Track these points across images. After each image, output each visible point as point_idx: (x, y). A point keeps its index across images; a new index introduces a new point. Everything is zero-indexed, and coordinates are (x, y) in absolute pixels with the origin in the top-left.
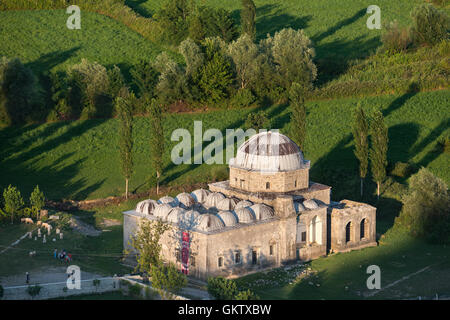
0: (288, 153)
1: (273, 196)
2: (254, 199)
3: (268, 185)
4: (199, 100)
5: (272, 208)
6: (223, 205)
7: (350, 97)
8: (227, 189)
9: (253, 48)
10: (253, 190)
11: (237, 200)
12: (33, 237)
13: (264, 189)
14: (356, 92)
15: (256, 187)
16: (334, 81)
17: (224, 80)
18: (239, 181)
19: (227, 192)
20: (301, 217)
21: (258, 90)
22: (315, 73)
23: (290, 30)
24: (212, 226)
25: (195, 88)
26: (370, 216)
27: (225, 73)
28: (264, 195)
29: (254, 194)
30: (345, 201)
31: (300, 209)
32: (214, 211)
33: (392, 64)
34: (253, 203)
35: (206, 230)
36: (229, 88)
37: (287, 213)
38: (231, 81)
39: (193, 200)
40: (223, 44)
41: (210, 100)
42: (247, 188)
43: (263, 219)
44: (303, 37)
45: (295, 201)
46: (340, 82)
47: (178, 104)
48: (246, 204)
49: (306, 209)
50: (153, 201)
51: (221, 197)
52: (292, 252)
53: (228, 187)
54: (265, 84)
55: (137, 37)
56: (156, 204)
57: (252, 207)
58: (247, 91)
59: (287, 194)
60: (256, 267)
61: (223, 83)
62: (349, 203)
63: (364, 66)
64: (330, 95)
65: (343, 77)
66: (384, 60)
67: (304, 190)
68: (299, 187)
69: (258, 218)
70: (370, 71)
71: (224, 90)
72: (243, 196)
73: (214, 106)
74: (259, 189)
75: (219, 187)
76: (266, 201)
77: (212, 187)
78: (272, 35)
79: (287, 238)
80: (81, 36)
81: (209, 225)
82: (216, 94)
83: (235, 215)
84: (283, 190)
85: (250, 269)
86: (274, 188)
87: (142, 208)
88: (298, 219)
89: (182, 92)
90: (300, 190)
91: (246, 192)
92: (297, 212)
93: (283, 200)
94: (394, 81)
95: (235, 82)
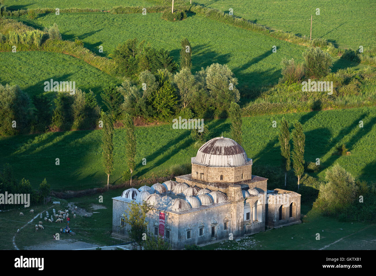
0: (237, 153)
1: (226, 185)
2: (212, 187)
3: (222, 177)
4: (152, 116)
5: (225, 195)
6: (188, 192)
7: (265, 115)
8: (190, 180)
9: (192, 77)
10: (210, 181)
11: (199, 189)
12: (43, 217)
13: (219, 180)
14: (269, 110)
15: (213, 178)
16: (251, 103)
17: (172, 101)
18: (199, 175)
19: (190, 183)
20: (247, 201)
21: (196, 108)
22: (238, 97)
23: (218, 65)
24: (183, 208)
25: (150, 107)
26: (296, 200)
27: (172, 96)
28: (219, 185)
29: (211, 184)
30: (277, 189)
31: (247, 195)
32: (182, 196)
33: (291, 91)
34: (211, 191)
35: (178, 211)
36: (175, 107)
37: (237, 198)
38: (176, 102)
39: (165, 189)
40: (170, 75)
41: (161, 117)
42: (205, 179)
43: (220, 202)
44: (227, 69)
45: (242, 189)
46: (255, 103)
47: (137, 119)
48: (206, 192)
49: (250, 195)
50: (135, 190)
51: (186, 186)
52: (240, 228)
53: (191, 179)
54: (202, 105)
55: (96, 71)
56: (137, 192)
57: (211, 194)
58: (188, 110)
59: (236, 184)
60: (214, 239)
61: (171, 104)
62: (281, 191)
63: (271, 92)
64: (249, 113)
65: (257, 100)
66: (285, 88)
67: (249, 181)
68: (244, 178)
69: (215, 202)
70: (276, 96)
71: (171, 109)
72: (203, 186)
73: (164, 121)
74: (215, 180)
75: (184, 179)
76: (221, 189)
77: (178, 178)
78: (205, 68)
79: (237, 217)
80: (53, 71)
81: (180, 207)
82: (165, 112)
83: (199, 199)
84: (233, 181)
85: (210, 241)
86: (226, 179)
87: (127, 195)
88: (245, 202)
89: (141, 111)
90: (246, 181)
91: (205, 183)
92: (244, 197)
93: (234, 188)
94: (296, 102)
95: (179, 103)
